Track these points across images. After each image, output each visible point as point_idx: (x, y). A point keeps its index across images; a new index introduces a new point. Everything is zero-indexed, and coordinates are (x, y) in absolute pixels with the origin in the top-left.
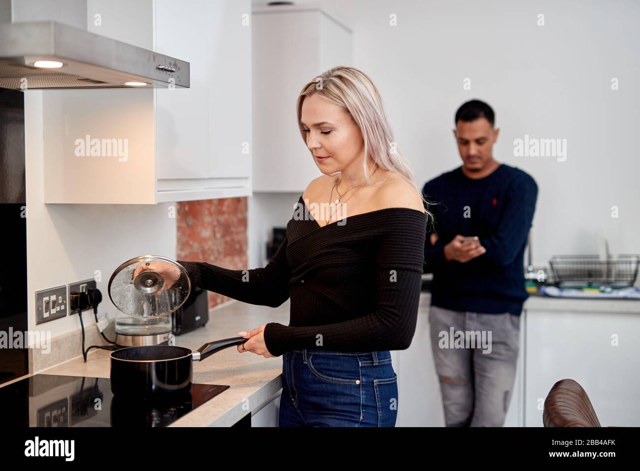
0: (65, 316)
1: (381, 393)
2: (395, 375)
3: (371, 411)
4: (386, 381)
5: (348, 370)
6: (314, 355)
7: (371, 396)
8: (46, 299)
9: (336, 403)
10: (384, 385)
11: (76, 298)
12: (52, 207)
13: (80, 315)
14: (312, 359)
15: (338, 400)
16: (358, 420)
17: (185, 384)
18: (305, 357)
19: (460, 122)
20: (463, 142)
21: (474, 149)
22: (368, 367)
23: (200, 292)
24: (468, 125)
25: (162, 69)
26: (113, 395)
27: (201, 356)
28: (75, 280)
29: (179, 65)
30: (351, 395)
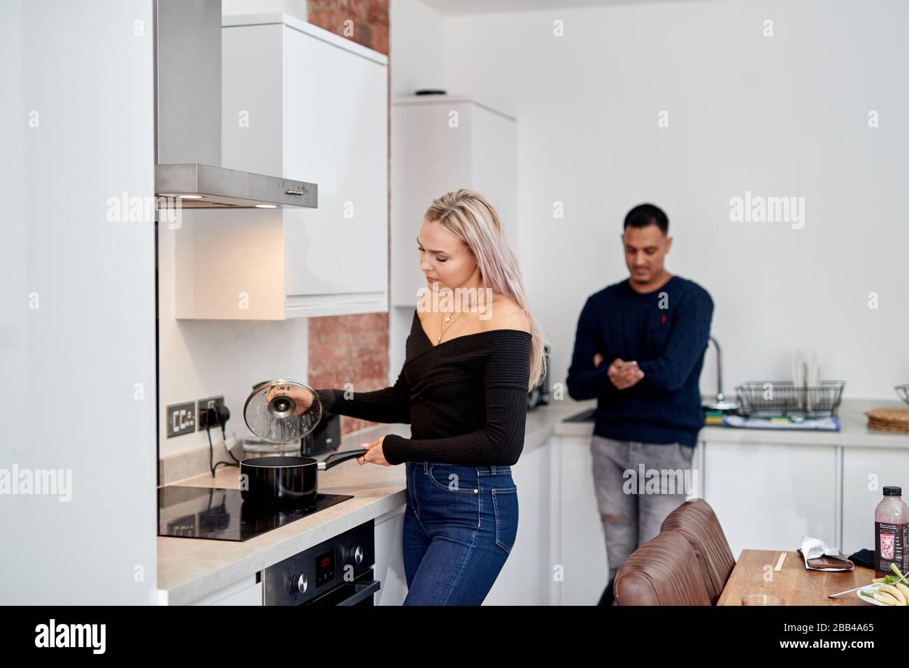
0: (193, 431)
1: (499, 501)
2: (515, 486)
3: (490, 519)
4: (503, 490)
5: (467, 480)
6: (435, 466)
7: (489, 504)
8: (176, 413)
9: (455, 512)
10: (502, 494)
11: (205, 414)
12: (183, 322)
13: (208, 431)
14: (432, 470)
15: (457, 509)
16: (475, 527)
17: (311, 492)
18: (425, 469)
19: (629, 228)
20: (631, 250)
21: (641, 259)
22: (488, 476)
23: (331, 418)
24: (637, 232)
25: (291, 194)
26: (243, 501)
27: (327, 465)
28: (204, 396)
29: (307, 187)
30: (470, 504)
